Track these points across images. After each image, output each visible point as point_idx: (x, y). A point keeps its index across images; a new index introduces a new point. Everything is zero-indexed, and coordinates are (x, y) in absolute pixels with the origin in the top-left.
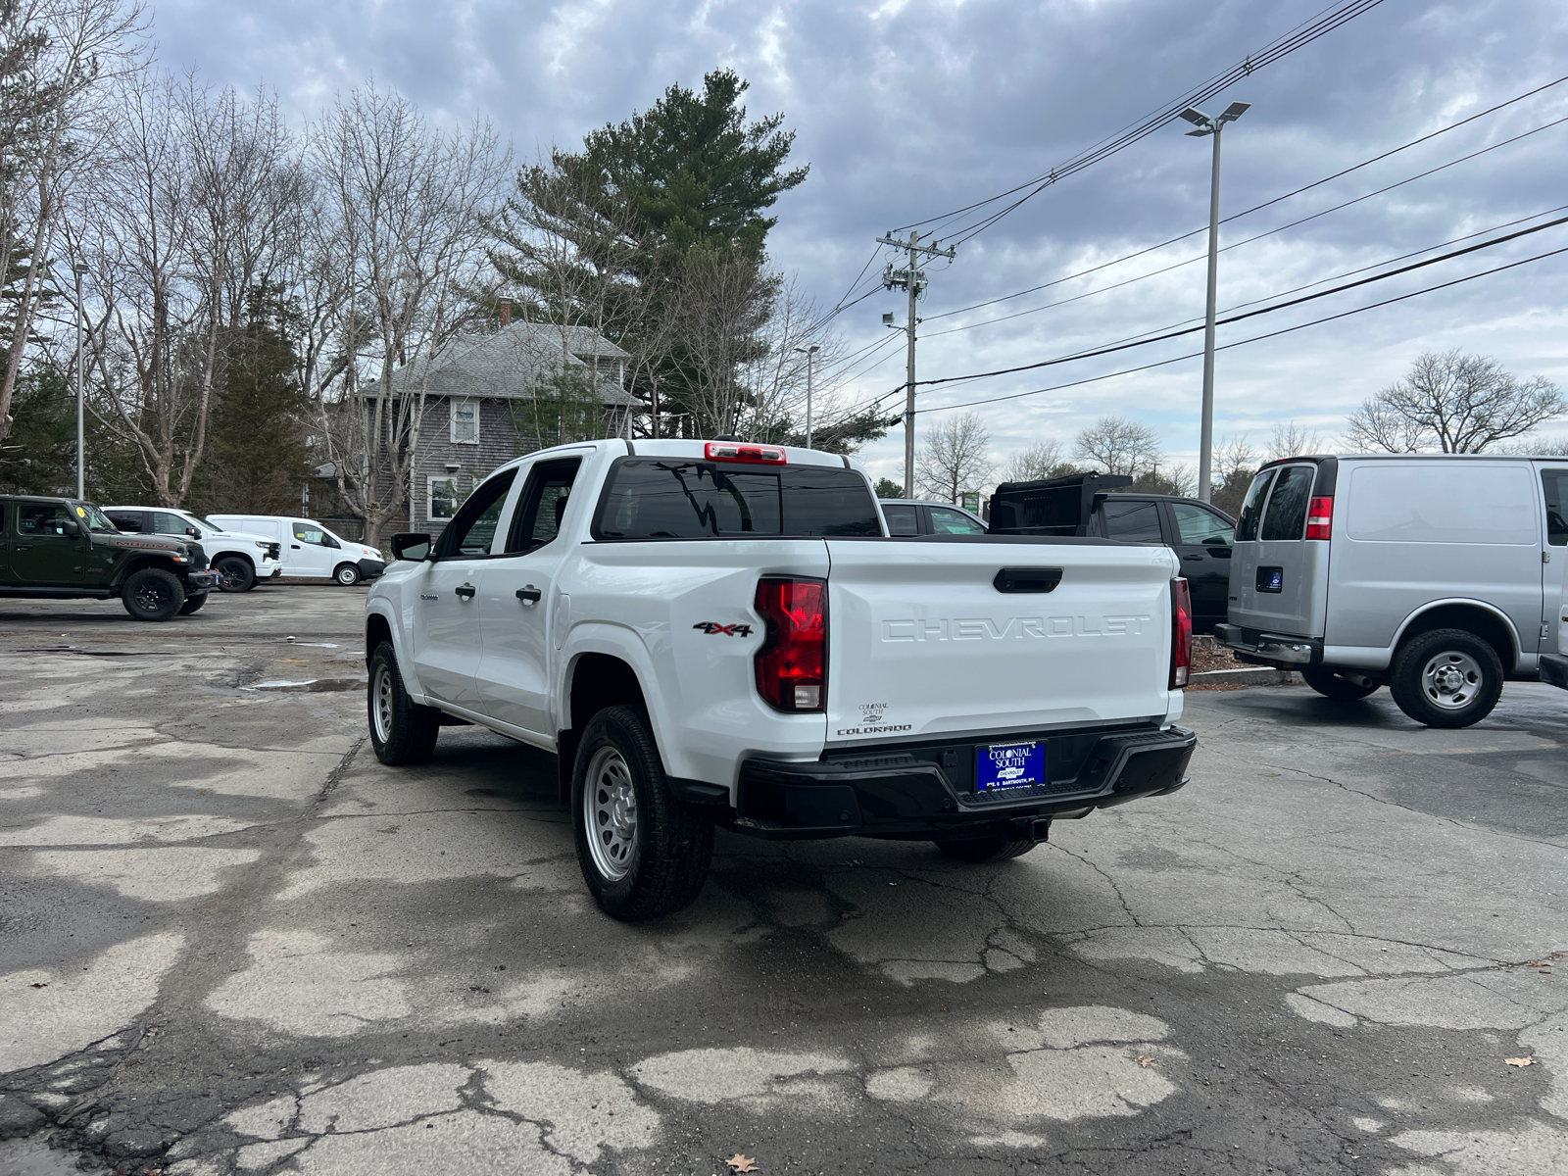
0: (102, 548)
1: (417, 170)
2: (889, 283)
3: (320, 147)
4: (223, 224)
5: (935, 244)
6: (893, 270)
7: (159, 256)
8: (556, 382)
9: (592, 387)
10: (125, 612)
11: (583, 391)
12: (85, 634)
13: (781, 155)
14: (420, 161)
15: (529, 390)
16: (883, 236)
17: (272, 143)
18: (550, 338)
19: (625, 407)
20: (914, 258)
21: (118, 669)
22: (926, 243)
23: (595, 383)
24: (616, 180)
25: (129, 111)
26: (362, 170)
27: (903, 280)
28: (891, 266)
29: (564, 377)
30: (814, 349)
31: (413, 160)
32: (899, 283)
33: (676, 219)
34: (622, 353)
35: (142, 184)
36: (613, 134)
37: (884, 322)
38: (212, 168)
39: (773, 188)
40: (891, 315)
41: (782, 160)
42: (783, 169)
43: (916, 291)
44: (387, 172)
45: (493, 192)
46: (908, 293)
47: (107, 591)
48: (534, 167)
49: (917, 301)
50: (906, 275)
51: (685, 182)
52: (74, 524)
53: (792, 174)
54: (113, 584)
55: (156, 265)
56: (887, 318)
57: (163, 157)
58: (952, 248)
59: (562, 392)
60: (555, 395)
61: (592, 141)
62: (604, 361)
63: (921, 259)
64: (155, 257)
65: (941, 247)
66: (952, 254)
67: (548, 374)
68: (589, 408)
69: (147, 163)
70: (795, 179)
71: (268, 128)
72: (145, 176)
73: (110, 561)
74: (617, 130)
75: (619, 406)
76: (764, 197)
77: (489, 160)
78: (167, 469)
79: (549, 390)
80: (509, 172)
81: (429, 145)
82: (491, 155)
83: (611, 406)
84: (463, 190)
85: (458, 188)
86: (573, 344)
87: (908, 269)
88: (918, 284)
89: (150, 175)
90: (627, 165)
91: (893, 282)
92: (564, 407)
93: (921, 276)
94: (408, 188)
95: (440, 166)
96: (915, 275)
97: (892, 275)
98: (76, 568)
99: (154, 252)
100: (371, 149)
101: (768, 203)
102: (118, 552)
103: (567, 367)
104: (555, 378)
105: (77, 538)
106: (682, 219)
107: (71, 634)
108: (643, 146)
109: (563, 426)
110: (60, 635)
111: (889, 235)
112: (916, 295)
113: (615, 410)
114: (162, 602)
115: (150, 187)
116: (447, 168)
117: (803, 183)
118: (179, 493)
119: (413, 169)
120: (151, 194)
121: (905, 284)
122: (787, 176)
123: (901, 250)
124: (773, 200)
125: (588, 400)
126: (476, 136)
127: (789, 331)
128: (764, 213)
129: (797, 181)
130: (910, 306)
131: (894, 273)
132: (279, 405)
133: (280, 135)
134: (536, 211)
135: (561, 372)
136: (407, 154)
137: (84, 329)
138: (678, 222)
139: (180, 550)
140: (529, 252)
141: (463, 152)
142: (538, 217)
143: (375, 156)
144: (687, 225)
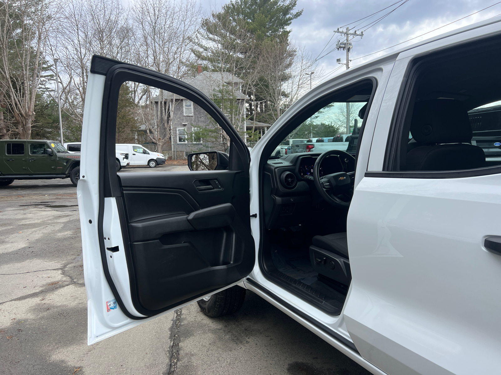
0: (62, 159)
1: (168, 17)
2: (338, 47)
3: (134, 11)
4: (103, 42)
5: (355, 32)
6: (340, 42)
7: (82, 55)
8: (220, 91)
9: (232, 92)
10: (71, 183)
11: (229, 94)
12: (54, 194)
13: (293, 6)
14: (169, 13)
15: (211, 95)
16: (336, 30)
17: (118, 11)
18: (217, 76)
19: (244, 99)
20: (348, 37)
22: (352, 32)
23: (233, 91)
24: (234, 20)
25: (69, 3)
26: (149, 18)
27: (344, 46)
28: (339, 41)
29: (223, 90)
30: (312, 73)
31: (166, 13)
32: (342, 47)
33: (258, 31)
34: (241, 81)
35: (75, 28)
36: (233, 5)
37: (337, 62)
38: (98, 21)
39: (290, 19)
40: (340, 59)
41: (294, 8)
42: (294, 11)
43: (349, 50)
44: (158, 18)
45: (195, 23)
46: (345, 51)
47: (65, 176)
48: (206, 19)
49: (349, 53)
50: (345, 44)
51: (261, 18)
52: (50, 150)
53: (297, 13)
54: (66, 173)
55: (81, 58)
56: (338, 60)
57: (81, 19)
59: (222, 95)
60: (219, 96)
61: (225, 7)
62: (236, 84)
63: (351, 37)
64: (81, 55)
65: (358, 33)
66: (362, 34)
67: (217, 89)
68: (231, 101)
69: (76, 21)
70: (298, 15)
71: (116, 6)
72: (76, 26)
73: (65, 164)
74: (234, 3)
75: (242, 99)
76: (287, 22)
77: (193, 11)
79: (218, 95)
80: (200, 15)
81: (172, 7)
82: (194, 9)
83: (239, 99)
84: (184, 23)
86: (225, 77)
87: (345, 42)
88: (349, 47)
89: (77, 26)
90: (238, 15)
91: (340, 47)
92: (223, 100)
93: (350, 44)
94: (165, 23)
95: (176, 15)
96: (348, 44)
97: (339, 44)
98: (53, 167)
99: (80, 53)
100: (151, 11)
101: (288, 24)
102: (67, 160)
103: (223, 86)
105: (52, 156)
106: (260, 31)
107: (49, 195)
108: (243, 8)
109: (223, 107)
110: (45, 196)
111: (338, 29)
113: (240, 101)
115: (78, 30)
116: (178, 15)
117: (301, 16)
119: (166, 17)
120: (78, 32)
121: (344, 48)
122: (295, 14)
123: (343, 34)
124: (290, 23)
125: (231, 97)
126: (188, 3)
127: (303, 67)
128: (288, 28)
129: (299, 16)
130: (347, 55)
131: (340, 44)
132: (125, 105)
133: (121, 8)
134: (207, 34)
135: (221, 87)
136: (164, 11)
140: (206, 49)
141: (184, 9)
142: (208, 36)
143: (153, 12)
144: (262, 33)
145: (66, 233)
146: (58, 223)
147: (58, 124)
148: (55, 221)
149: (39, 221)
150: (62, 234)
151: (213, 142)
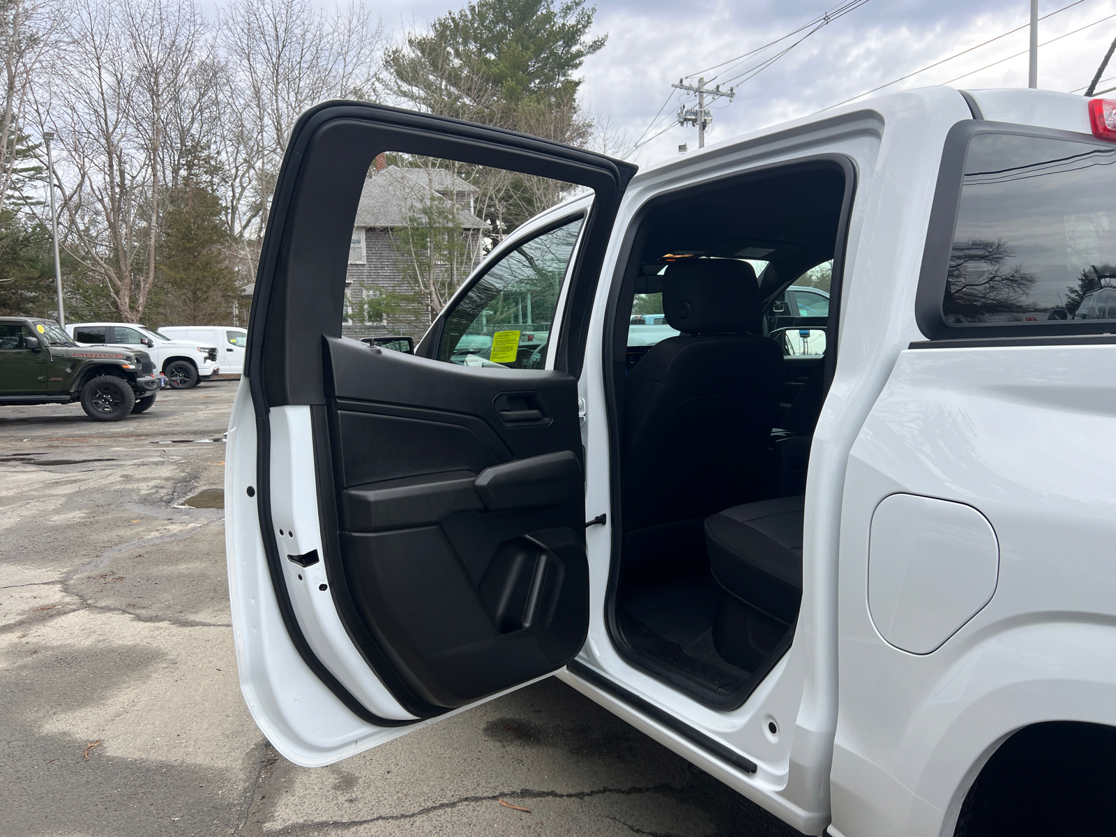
0: (61, 359)
1: (307, 45)
2: (682, 120)
3: (230, 29)
4: (158, 96)
5: (718, 87)
6: (685, 110)
7: (109, 124)
8: (426, 211)
9: (453, 214)
10: (84, 414)
11: (446, 217)
12: (44, 438)
13: (584, 27)
14: (309, 36)
15: (404, 218)
16: (677, 82)
17: (192, 28)
18: (419, 177)
19: (478, 230)
20: (701, 98)
21: (57, 483)
22: (710, 87)
23: (455, 211)
24: (458, 54)
25: (79, 7)
26: (264, 47)
27: (694, 117)
28: (684, 107)
29: (432, 207)
31: (303, 36)
32: (690, 120)
33: (508, 81)
34: (473, 188)
35: (93, 66)
36: (454, 20)
37: (680, 151)
38: (146, 51)
39: (580, 54)
40: (685, 145)
41: (587, 30)
42: (587, 38)
43: (704, 125)
44: (284, 46)
45: (368, 60)
46: (697, 127)
47: (68, 397)
48: (394, 49)
49: (705, 134)
50: (696, 114)
51: (514, 51)
52: (34, 339)
53: (595, 42)
54: (72, 391)
55: (107, 132)
56: (683, 148)
57: (107, 44)
58: (732, 90)
59: (429, 218)
60: (424, 221)
61: (437, 26)
62: (461, 194)
63: (708, 99)
64: (106, 125)
65: (722, 89)
66: (731, 94)
67: (418, 205)
68: (450, 232)
69: (95, 49)
70: (597, 46)
71: (188, 17)
72: (95, 60)
73: (69, 370)
74: (457, 16)
75: (474, 229)
76: (571, 61)
77: (364, 33)
78: (127, 292)
79: (420, 218)
80: (380, 42)
81: (316, 23)
82: (365, 29)
83: (468, 230)
84: (344, 59)
85: (341, 57)
86: (436, 179)
87: (697, 108)
88: (705, 120)
89: (98, 59)
90: (465, 43)
91: (686, 120)
92: (432, 231)
93: (707, 114)
94: (301, 59)
95: (325, 40)
96: (703, 113)
97: (684, 113)
98: (40, 378)
99: (106, 121)
100: (269, 28)
101: (576, 66)
102: (74, 362)
103: (432, 199)
104: (424, 209)
105: (38, 352)
106: (512, 81)
107: (32, 439)
108: (477, 28)
109: (432, 246)
110: (22, 440)
111: (681, 81)
112: (704, 129)
113: (471, 232)
114: (116, 404)
115: (99, 68)
116: (331, 42)
117: (603, 48)
118: (137, 311)
119: (303, 44)
120: (100, 74)
121: (694, 121)
122: (591, 44)
123: (692, 92)
124: (580, 64)
125: (450, 225)
126: (352, 15)
128: (574, 75)
129: (599, 47)
130: (700, 137)
131: (686, 112)
132: (210, 239)
133: (199, 21)
134: (397, 84)
135: (428, 203)
136: (298, 31)
137: (55, 185)
138: (511, 83)
139: (128, 358)
141: (343, 27)
142: (399, 87)
143: (273, 34)
144: (517, 84)
145: (71, 515)
146: (53, 496)
147: (53, 282)
148: (47, 492)
149: (11, 493)
150: (63, 517)
151: (410, 322)
